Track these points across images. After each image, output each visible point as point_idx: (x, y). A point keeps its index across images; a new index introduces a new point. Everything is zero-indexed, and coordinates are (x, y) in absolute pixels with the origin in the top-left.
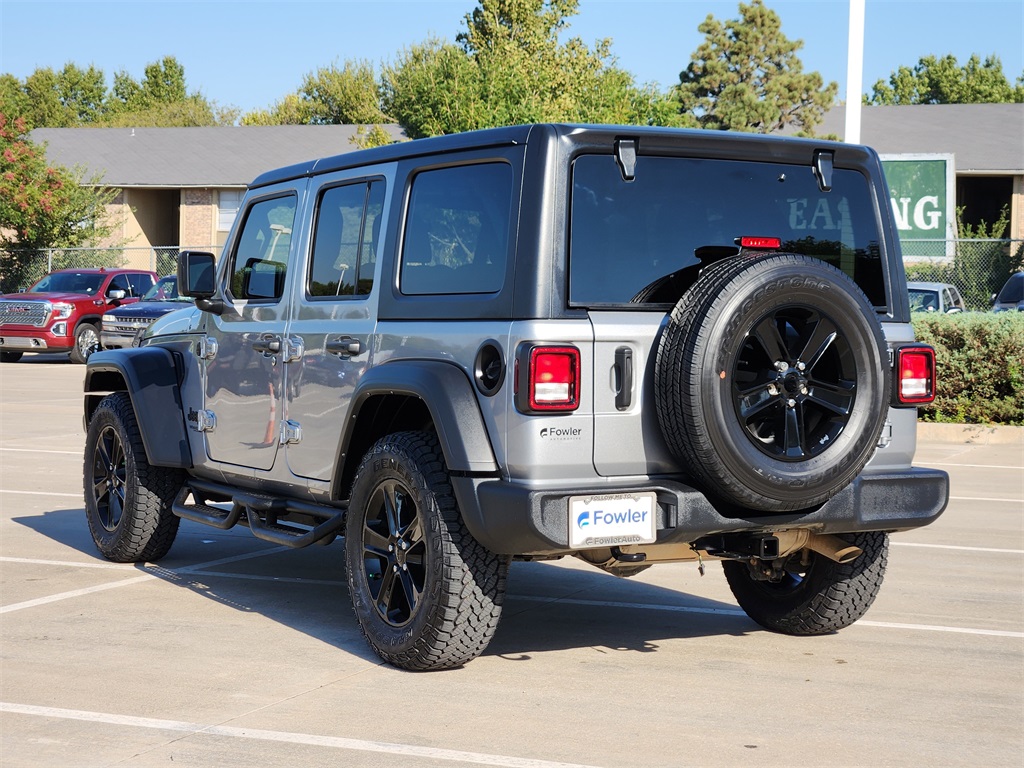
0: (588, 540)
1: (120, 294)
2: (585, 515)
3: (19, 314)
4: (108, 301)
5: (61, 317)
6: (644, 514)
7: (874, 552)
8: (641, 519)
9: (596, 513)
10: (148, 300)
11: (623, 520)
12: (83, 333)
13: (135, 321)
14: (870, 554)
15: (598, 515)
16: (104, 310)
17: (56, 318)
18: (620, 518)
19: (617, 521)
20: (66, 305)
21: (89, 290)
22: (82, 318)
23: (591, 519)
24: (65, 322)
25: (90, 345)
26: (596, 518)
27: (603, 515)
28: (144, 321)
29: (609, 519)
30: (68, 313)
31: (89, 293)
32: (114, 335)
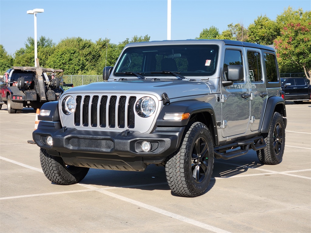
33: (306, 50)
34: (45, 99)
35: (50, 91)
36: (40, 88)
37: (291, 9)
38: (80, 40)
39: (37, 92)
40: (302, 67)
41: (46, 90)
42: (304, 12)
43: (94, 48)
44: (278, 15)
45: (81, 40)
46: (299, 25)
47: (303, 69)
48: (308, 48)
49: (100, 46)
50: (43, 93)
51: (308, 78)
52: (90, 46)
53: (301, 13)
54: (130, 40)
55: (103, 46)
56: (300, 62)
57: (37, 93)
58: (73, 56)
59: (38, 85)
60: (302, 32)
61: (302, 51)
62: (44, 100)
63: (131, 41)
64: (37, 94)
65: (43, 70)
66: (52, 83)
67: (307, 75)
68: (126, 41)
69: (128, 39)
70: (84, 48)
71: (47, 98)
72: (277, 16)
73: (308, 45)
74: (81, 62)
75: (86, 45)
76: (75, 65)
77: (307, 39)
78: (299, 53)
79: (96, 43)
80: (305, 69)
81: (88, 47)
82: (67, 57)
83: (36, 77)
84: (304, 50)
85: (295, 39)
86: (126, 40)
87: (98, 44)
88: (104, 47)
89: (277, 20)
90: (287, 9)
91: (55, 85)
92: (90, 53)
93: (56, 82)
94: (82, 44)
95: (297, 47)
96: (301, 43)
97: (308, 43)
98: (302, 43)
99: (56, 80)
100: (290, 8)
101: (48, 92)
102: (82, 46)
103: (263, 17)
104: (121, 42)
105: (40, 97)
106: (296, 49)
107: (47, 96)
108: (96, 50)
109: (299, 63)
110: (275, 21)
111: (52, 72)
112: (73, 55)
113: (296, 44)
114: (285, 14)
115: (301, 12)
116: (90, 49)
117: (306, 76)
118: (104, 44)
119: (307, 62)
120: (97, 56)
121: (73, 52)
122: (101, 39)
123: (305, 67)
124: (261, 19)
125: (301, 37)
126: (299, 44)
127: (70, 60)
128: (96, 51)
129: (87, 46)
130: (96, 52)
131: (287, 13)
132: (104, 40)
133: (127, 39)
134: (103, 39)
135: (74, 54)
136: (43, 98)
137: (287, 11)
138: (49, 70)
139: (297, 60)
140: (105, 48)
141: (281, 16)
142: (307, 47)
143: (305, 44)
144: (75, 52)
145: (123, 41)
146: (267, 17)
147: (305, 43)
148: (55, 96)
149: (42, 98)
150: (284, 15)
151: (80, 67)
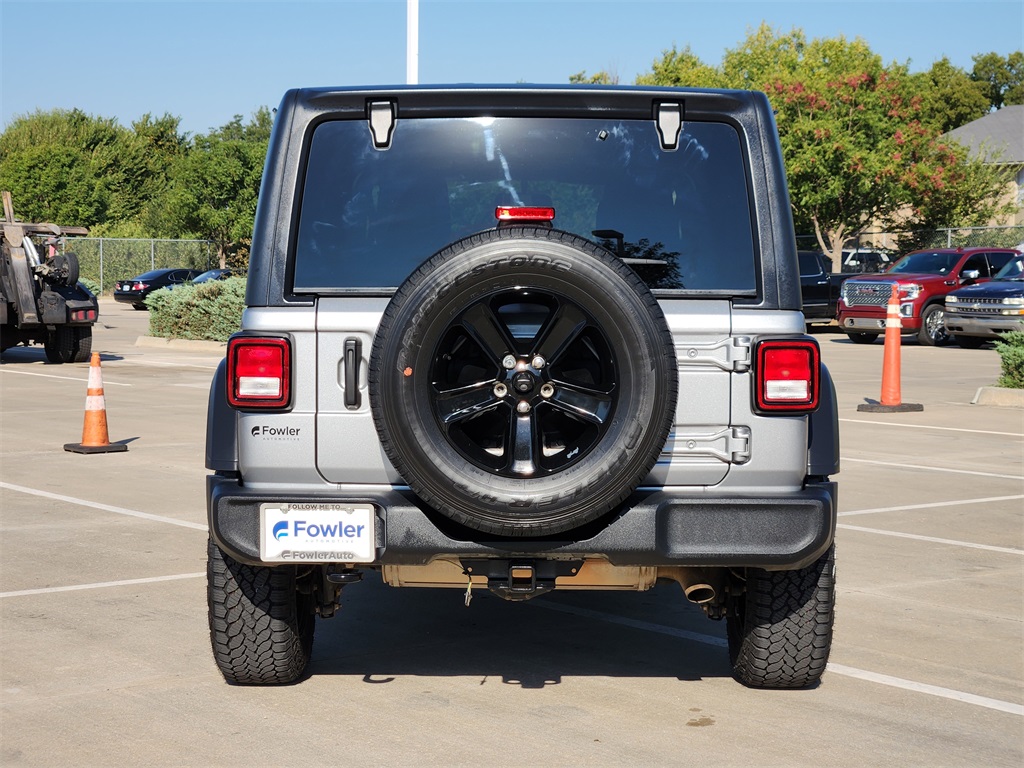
0: (285, 553)
1: (974, 274)
2: (283, 525)
3: (868, 295)
4: (961, 282)
5: (908, 298)
6: (360, 528)
7: (802, 593)
8: (356, 533)
9: (296, 523)
10: (1000, 280)
11: (333, 534)
12: (932, 314)
13: (975, 302)
14: (797, 595)
15: (299, 526)
16: (950, 290)
17: (903, 299)
18: (328, 531)
19: (325, 534)
20: (912, 285)
21: (943, 270)
22: (931, 299)
23: (291, 529)
24: (911, 304)
25: (940, 327)
26: (296, 529)
27: (306, 526)
28: (985, 302)
29: (313, 531)
30: (915, 295)
31: (942, 274)
32: (955, 317)
33: (821, 168)
34: (36, 321)
35: (47, 294)
36: (18, 285)
37: (767, 32)
38: (78, 120)
39: (6, 297)
40: (810, 220)
41: (38, 290)
42: (809, 42)
43: (127, 147)
44: (730, 50)
45: (83, 119)
46: (799, 87)
47: (812, 224)
48: (826, 161)
49: (148, 140)
50: (27, 299)
51: (826, 252)
52: (112, 138)
53: (800, 46)
54: (246, 123)
55: (157, 141)
56: (803, 203)
57: (7, 301)
58: (67, 173)
59: (10, 274)
60: (808, 110)
61: (809, 170)
62: (30, 321)
63: (250, 124)
64: (10, 305)
65: (24, 227)
66: (53, 270)
67: (822, 244)
68: (232, 124)
69: (239, 118)
70: (96, 144)
71: (39, 315)
72: (725, 53)
73: (825, 152)
74: (95, 195)
75: (100, 137)
76: (78, 203)
77: (823, 133)
78: (798, 175)
79: (133, 130)
80: (817, 224)
81: (107, 144)
82: (48, 176)
83: (6, 252)
84: (814, 167)
85: (787, 132)
86: (234, 120)
87: (141, 130)
88: (160, 143)
89: (727, 67)
90: (756, 32)
91: (63, 276)
92: (115, 164)
93: (65, 266)
94: (86, 133)
95: (792, 156)
96: (805, 145)
97: (826, 145)
98: (809, 145)
99: (68, 258)
100: (765, 28)
101: (42, 297)
102: (86, 137)
103: (679, 55)
104: (217, 128)
105: (17, 315)
106: (790, 162)
107: (41, 311)
108: (134, 153)
109: (799, 207)
110: (721, 71)
111: (54, 234)
112: (68, 169)
113: (790, 147)
114: (751, 48)
115: (800, 41)
116: (115, 151)
117: (819, 246)
118: (162, 133)
119: (821, 205)
120: (139, 172)
121: (67, 161)
122: (148, 117)
123: (818, 219)
124: (674, 60)
125: (804, 124)
126: (801, 147)
127: (61, 186)
128: (134, 158)
129: (105, 140)
130: (137, 161)
131: (756, 43)
132: (160, 120)
133: (235, 117)
134: (158, 115)
135: (70, 166)
136: (29, 316)
137: (755, 39)
138: (43, 229)
139: (795, 198)
140: (163, 145)
141: (739, 54)
142: (824, 157)
143: (819, 148)
144: (73, 161)
145: (224, 125)
146: (693, 55)
147: (818, 144)
148: (64, 309)
149: (26, 315)
150: (749, 52)
151: (93, 209)
